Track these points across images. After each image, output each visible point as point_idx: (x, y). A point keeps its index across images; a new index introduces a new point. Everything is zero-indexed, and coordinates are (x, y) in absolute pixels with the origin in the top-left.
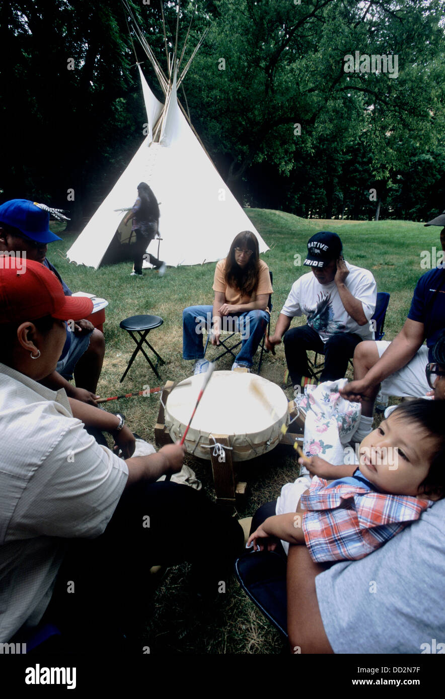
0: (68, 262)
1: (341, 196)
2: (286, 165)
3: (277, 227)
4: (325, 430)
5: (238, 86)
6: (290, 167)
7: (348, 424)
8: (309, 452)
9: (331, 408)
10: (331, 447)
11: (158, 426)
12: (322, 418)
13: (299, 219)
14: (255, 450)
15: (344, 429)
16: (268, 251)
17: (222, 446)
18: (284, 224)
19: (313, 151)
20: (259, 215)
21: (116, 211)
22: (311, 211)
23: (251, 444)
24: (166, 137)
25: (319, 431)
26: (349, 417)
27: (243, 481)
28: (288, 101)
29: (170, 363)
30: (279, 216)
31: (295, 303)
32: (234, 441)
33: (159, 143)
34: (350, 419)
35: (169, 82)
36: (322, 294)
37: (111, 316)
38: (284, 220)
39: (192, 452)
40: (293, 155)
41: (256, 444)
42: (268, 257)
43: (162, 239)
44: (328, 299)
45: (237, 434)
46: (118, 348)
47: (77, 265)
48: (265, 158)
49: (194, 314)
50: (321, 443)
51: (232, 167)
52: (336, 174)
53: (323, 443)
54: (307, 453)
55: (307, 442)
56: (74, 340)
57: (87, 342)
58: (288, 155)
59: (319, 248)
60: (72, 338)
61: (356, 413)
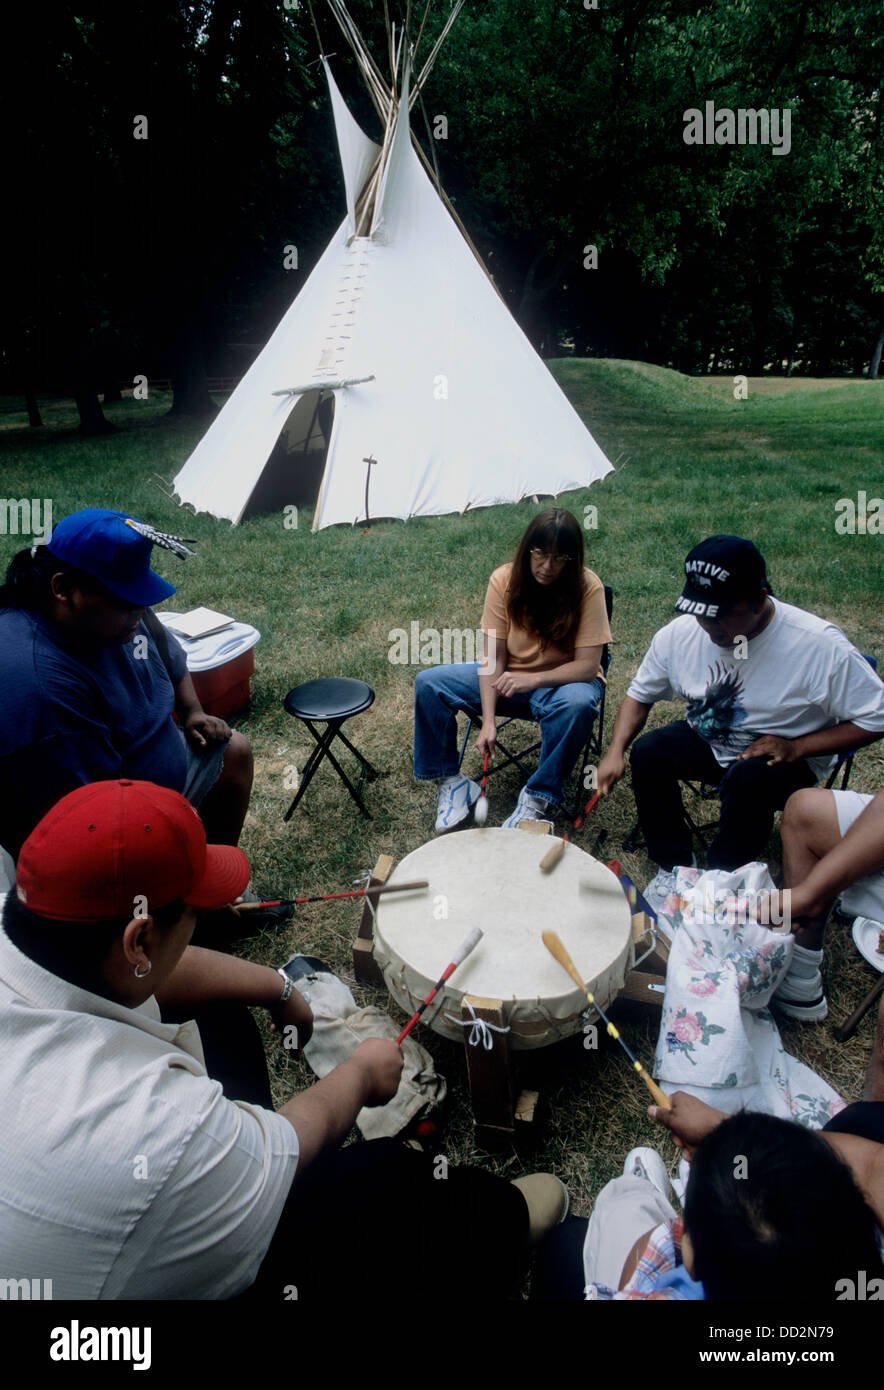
0: (177, 506)
1: (789, 315)
2: (657, 260)
3: (633, 405)
4: (710, 991)
5: (551, 85)
6: (667, 263)
7: (762, 975)
8: (674, 1035)
9: (727, 934)
10: (719, 1030)
11: (359, 944)
12: (706, 955)
13: (687, 380)
14: (557, 1031)
15: (754, 987)
16: (610, 474)
17: (489, 1025)
18: (651, 395)
19: (724, 225)
20: (592, 375)
21: (277, 394)
22: (717, 353)
23: (548, 1019)
24: (384, 223)
25: (696, 991)
26: (766, 960)
27: (532, 1089)
28: (664, 115)
29: (388, 774)
30: (639, 375)
31: (656, 677)
32: (513, 1011)
33: (370, 238)
34: (769, 964)
35: (393, 94)
36: (718, 665)
37: (266, 651)
38: (651, 386)
39: (427, 1023)
40: (674, 235)
41: (558, 1020)
42: (610, 491)
43: (375, 463)
44: (732, 680)
45: (519, 998)
46: (281, 734)
47: (195, 514)
48: (608, 244)
49: (438, 685)
50: (701, 1019)
51: (532, 272)
52: (778, 268)
53: (705, 1020)
54: (669, 1034)
55: (671, 1011)
56: (191, 762)
57: (218, 765)
58: (664, 235)
59: (708, 576)
60: (188, 757)
61: (782, 948)
